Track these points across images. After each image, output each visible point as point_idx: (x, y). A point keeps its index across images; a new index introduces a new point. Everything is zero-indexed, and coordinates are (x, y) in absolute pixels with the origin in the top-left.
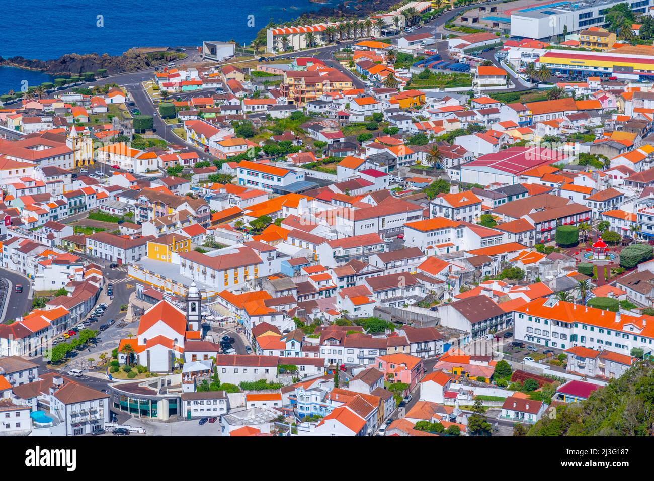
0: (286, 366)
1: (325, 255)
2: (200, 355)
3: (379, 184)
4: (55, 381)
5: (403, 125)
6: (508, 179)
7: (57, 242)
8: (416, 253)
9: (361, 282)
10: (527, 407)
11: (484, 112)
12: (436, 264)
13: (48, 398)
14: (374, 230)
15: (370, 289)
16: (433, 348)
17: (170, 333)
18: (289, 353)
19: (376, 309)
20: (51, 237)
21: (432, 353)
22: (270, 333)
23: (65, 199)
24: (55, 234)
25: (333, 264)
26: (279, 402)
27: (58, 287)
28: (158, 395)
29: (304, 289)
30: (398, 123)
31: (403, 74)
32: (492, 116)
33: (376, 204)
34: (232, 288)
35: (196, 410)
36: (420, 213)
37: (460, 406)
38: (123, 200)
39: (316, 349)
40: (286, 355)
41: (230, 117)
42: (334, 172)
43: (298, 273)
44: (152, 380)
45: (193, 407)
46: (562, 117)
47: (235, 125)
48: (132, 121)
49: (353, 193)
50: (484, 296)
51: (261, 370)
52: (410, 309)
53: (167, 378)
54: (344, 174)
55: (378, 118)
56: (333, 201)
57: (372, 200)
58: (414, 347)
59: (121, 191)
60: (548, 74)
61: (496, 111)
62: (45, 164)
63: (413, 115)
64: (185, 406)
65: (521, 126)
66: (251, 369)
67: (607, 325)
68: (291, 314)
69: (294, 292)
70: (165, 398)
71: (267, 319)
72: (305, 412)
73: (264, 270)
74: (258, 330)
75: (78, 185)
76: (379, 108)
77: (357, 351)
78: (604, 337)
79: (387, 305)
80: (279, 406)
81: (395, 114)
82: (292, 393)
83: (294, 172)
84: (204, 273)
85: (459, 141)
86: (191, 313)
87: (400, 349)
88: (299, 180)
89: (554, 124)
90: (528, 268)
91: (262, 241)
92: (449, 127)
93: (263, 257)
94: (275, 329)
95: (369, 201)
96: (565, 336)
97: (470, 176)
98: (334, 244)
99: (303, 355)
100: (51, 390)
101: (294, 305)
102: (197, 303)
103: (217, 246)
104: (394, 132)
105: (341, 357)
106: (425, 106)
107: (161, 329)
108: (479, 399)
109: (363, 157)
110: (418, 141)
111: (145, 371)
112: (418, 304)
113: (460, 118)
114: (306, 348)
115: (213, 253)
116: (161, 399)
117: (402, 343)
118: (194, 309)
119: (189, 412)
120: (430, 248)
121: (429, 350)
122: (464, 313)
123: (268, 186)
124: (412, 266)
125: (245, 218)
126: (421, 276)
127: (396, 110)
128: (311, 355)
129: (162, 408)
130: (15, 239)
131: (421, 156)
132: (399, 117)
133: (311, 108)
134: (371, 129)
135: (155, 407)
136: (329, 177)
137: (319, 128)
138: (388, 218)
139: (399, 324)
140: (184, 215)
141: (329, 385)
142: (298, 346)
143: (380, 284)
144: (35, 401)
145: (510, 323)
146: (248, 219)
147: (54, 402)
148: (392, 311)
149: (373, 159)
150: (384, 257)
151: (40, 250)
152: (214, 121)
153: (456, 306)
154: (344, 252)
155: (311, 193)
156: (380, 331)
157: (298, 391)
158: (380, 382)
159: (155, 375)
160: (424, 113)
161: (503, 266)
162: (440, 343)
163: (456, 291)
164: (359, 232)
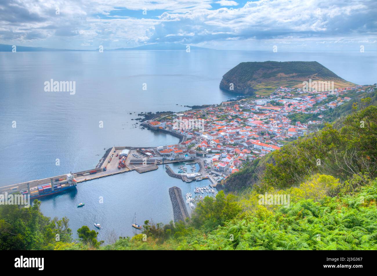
0: (221, 150)
1: (228, 134)
2: (209, 148)
3: (236, 125)
5: (240, 117)
6: (255, 125)
8: (241, 135)
9: (232, 139)
11: (252, 115)
12: (243, 137)
14: (235, 131)
17: (205, 145)
19: (234, 143)
22: (219, 145)
25: (229, 136)
26: (220, 155)
27: (190, 138)
28: (203, 153)
29: (224, 139)
31: (241, 110)
34: (214, 139)
36: (241, 129)
37: (245, 157)
39: (225, 148)
42: (230, 123)
43: (223, 137)
46: (263, 116)
47: (217, 116)
51: (218, 150)
52: (239, 143)
54: (231, 123)
55: (237, 116)
56: (229, 127)
58: (239, 148)
60: (261, 110)
61: (254, 115)
64: (207, 155)
65: (257, 117)
66: (216, 150)
67: (267, 146)
68: (222, 143)
71: (219, 143)
72: (223, 157)
73: (219, 136)
74: (218, 145)
76: (237, 114)
77: (231, 148)
78: (267, 148)
79: (236, 142)
83: (224, 123)
84: (211, 136)
85: (248, 119)
89: (262, 117)
90: (257, 138)
91: (219, 132)
92: (246, 117)
93: (219, 134)
94: (220, 145)
95: (234, 127)
96: (261, 148)
97: (249, 124)
98: (229, 133)
100: (188, 152)
101: (223, 141)
103: (213, 133)
104: (239, 118)
105: (229, 149)
107: (204, 144)
108: (248, 156)
109: (234, 121)
110: (242, 119)
111: (201, 150)
112: (240, 142)
113: (248, 116)
114: (224, 148)
115: (212, 134)
117: (237, 147)
118: (209, 142)
120: (243, 134)
123: (220, 125)
124: (240, 137)
126: (241, 138)
128: (225, 149)
129: (204, 155)
130: (185, 131)
131: (242, 121)
132: (240, 115)
133: (227, 114)
134: (236, 117)
135: (202, 155)
136: (229, 124)
137: (228, 117)
138: (237, 130)
139: (237, 145)
140: (208, 128)
141: (227, 153)
142: (223, 147)
143: (235, 139)
144: (186, 153)
145: (253, 146)
146: (217, 129)
147: (188, 154)
148: (237, 143)
149: (235, 121)
150: (236, 135)
151: (188, 132)
152: (214, 115)
153: (246, 143)
154: (230, 134)
155: (226, 126)
156: (235, 146)
157: (222, 154)
158: (234, 153)
159: (202, 151)
160: (243, 115)
161: (253, 137)
162: (243, 148)
163: (246, 141)
164: (233, 132)
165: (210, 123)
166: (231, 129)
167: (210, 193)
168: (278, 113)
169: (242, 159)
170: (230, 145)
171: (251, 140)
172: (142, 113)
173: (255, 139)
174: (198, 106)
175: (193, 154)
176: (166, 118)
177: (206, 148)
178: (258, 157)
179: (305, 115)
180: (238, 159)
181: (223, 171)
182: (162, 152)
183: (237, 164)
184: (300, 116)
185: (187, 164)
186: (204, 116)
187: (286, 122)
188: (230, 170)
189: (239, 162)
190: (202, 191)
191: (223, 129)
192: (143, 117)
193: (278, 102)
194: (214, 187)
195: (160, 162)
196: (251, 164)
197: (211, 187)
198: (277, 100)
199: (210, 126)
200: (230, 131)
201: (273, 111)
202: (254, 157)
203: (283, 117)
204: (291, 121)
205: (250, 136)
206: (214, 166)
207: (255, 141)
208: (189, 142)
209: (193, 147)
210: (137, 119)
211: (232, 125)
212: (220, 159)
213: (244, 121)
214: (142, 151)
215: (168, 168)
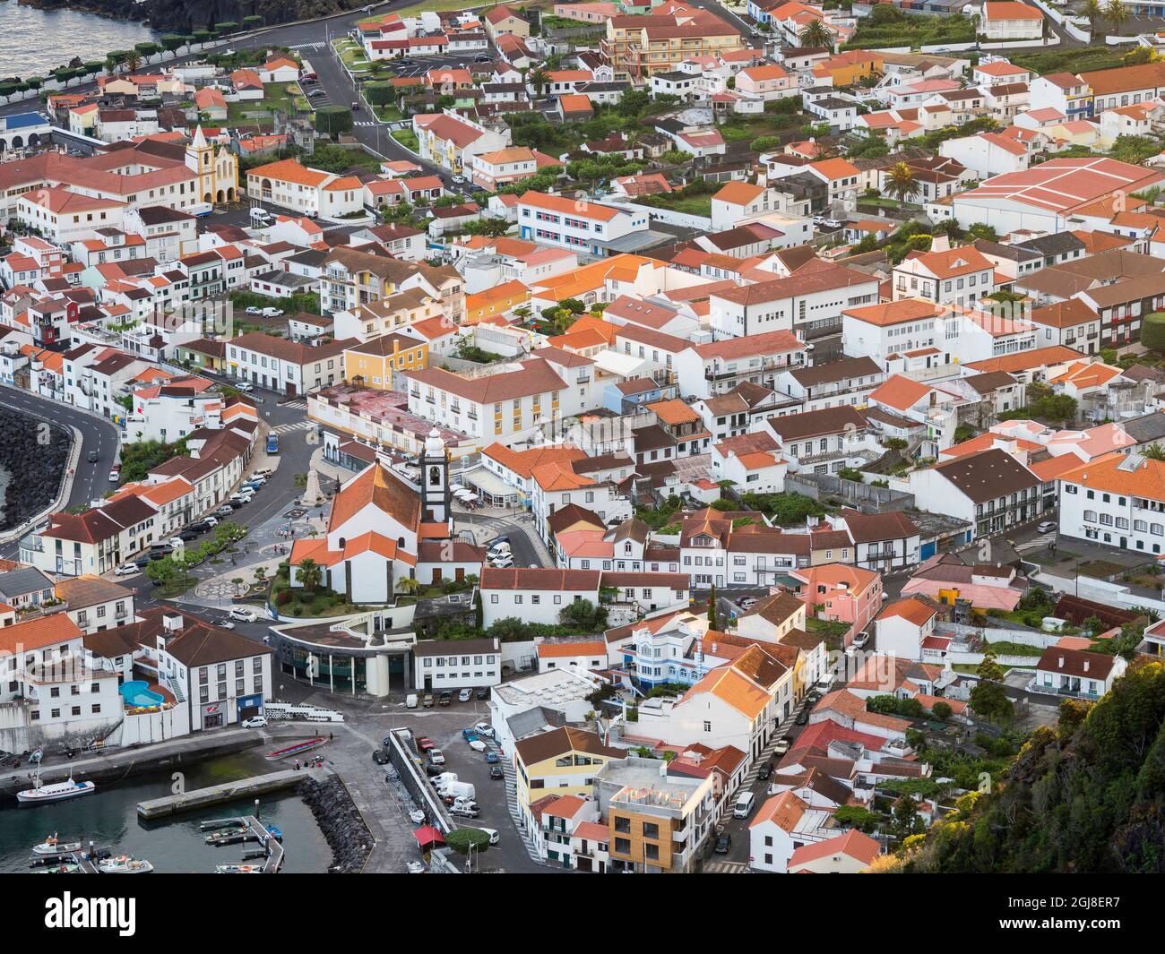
1: (690, 371)
2: (448, 569)
3: (793, 236)
4: (167, 621)
5: (843, 119)
6: (1047, 223)
7: (169, 351)
8: (866, 366)
9: (759, 425)
10: (1086, 666)
11: (997, 91)
12: (906, 390)
13: (154, 654)
14: (785, 324)
15: (778, 439)
16: (900, 552)
17: (391, 527)
18: (621, 565)
20: (157, 342)
21: (897, 562)
22: (582, 525)
23: (184, 269)
24: (166, 338)
25: (703, 389)
26: (602, 659)
27: (172, 438)
28: (368, 647)
29: (650, 437)
30: (829, 113)
31: (840, 20)
32: (1014, 99)
33: (787, 273)
34: (509, 438)
35: (441, 676)
36: (872, 288)
37: (954, 666)
38: (297, 268)
39: (671, 554)
40: (614, 568)
41: (504, 106)
42: (707, 213)
43: (635, 407)
44: (357, 618)
45: (434, 670)
46: (1153, 99)
47: (509, 121)
48: (313, 117)
50: (999, 451)
51: (567, 597)
52: (856, 477)
53: (385, 614)
54: (726, 214)
56: (703, 267)
57: (781, 265)
58: (864, 550)
59: (291, 253)
61: (1022, 88)
62: (144, 200)
63: (860, 98)
64: (420, 668)
65: (1071, 118)
66: (547, 596)
68: (624, 488)
69: (630, 445)
70: (382, 652)
71: (578, 498)
72: (651, 678)
73: (571, 403)
74: (562, 519)
75: (211, 242)
76: (793, 86)
77: (752, 558)
79: (808, 469)
80: (603, 666)
81: (824, 96)
82: (627, 641)
83: (629, 213)
84: (455, 410)
85: (949, 149)
86: (429, 487)
87: (837, 555)
88: (637, 228)
89: (1136, 113)
90: (1085, 397)
91: (565, 348)
92: (927, 122)
93: (568, 375)
94: (594, 518)
95: (774, 267)
96: (1158, 528)
97: (968, 212)
98: (704, 351)
99: (647, 567)
100: (160, 640)
101: (631, 470)
102: (441, 468)
103: (480, 358)
105: (721, 571)
106: (884, 81)
107: (373, 519)
108: (991, 650)
109: (762, 181)
110: (869, 151)
111: (344, 602)
112: (870, 468)
113: (951, 104)
114: (652, 555)
116: (374, 654)
117: (839, 541)
118: (435, 481)
119: (428, 681)
120: (894, 357)
121: (893, 556)
122: (960, 484)
123: (577, 241)
124: (857, 396)
125: (535, 302)
126: (876, 412)
127: (826, 89)
128: (664, 567)
129: (377, 673)
130: (87, 348)
131: (875, 178)
132: (832, 104)
133: (660, 87)
134: (778, 126)
135: (361, 669)
136: (695, 221)
137: (675, 126)
138: (812, 300)
139: (833, 506)
140: (416, 297)
141: (700, 626)
142: (638, 549)
143: (795, 428)
144: (128, 661)
145: (1051, 502)
146: (539, 306)
147: (166, 663)
148: (819, 479)
149: (781, 186)
150: (804, 376)
151: (136, 368)
152: (472, 116)
153: (946, 470)
154: (724, 367)
155: (662, 254)
156: (799, 520)
157: (639, 637)
158: (798, 620)
159: (361, 608)
160: (880, 94)
161: (1035, 390)
162: (914, 542)
163: (946, 441)
164: (755, 329)
165: (437, 226)
166: (728, 292)
169: (911, 693)
170: (734, 517)
171: (1023, 429)
173: (1056, 412)
175: (229, 669)
177: (401, 567)
180: (864, 694)
183: (844, 773)
185: (146, 806)
186: (336, 124)
188: (758, 850)
189: (875, 743)
191: (623, 306)
196: (1051, 754)
199: (436, 270)
200: (724, 316)
202: (1073, 663)
205: (988, 380)
206: (537, 809)
207: (1064, 443)
208: (163, 494)
209: (221, 567)
212: (610, 712)
213: (902, 184)
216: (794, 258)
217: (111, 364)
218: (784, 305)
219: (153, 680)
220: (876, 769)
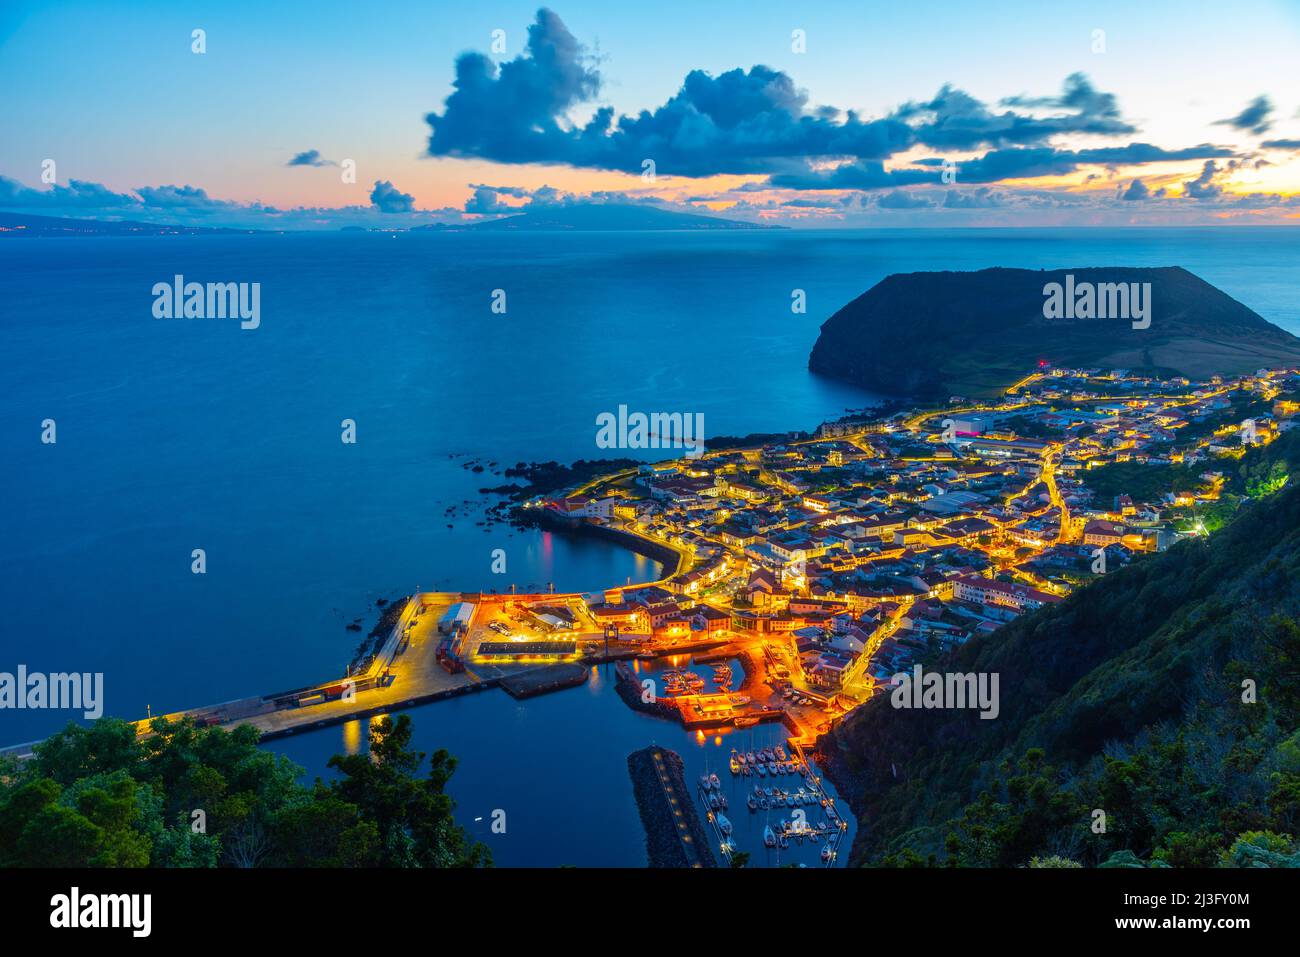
0: (828, 605)
1: (847, 546)
2: (780, 597)
3: (880, 510)
4: (703, 608)
7: (707, 534)
8: (900, 546)
9: (868, 562)
10: (960, 634)
11: (939, 472)
12: (909, 553)
13: (699, 616)
14: (877, 534)
16: (907, 599)
19: (877, 576)
20: (704, 532)
21: (907, 602)
22: (818, 587)
23: (712, 512)
24: (707, 530)
25: (854, 551)
26: (822, 624)
27: (707, 558)
30: (892, 476)
31: (895, 452)
33: (878, 520)
36: (902, 525)
38: (742, 513)
40: (827, 599)
42: (857, 502)
43: (835, 555)
44: (755, 610)
45: (776, 625)
46: (982, 476)
47: (804, 476)
49: (865, 513)
50: (937, 572)
51: (813, 606)
52: (896, 577)
53: (763, 609)
54: (863, 503)
56: (855, 517)
57: (876, 517)
58: (897, 598)
62: (702, 493)
63: (900, 472)
64: (772, 625)
66: (807, 606)
67: (1008, 591)
68: (830, 577)
69: (832, 565)
71: (818, 579)
74: (812, 585)
76: (881, 468)
77: (865, 599)
79: (883, 574)
82: (829, 620)
83: (834, 501)
84: (784, 554)
85: (925, 488)
86: (776, 574)
87: (889, 599)
88: (837, 506)
89: (977, 480)
90: (962, 558)
91: (815, 538)
92: (919, 480)
93: (816, 545)
94: (821, 585)
95: (874, 517)
96: (982, 596)
97: (929, 506)
98: (853, 540)
99: (836, 600)
100: (701, 613)
102: (780, 569)
103: (792, 539)
105: (857, 602)
107: (760, 582)
108: (933, 628)
109: (872, 494)
110: (900, 486)
111: (751, 605)
112: (899, 575)
115: (789, 543)
116: (759, 620)
117: (890, 595)
119: (774, 628)
120: (908, 544)
122: (925, 581)
126: (902, 559)
127: (891, 470)
129: (760, 625)
130: (685, 532)
131: (903, 494)
135: (755, 623)
136: (853, 504)
137: (849, 478)
138: (885, 527)
139: (889, 585)
140: (774, 523)
142: (834, 594)
143: (879, 563)
144: (692, 617)
145: (951, 587)
147: (702, 619)
148: (885, 577)
150: (882, 549)
151: (698, 537)
153: (921, 577)
154: (859, 545)
155: (843, 514)
156: (878, 588)
158: (878, 617)
159: (756, 607)
160: (906, 471)
161: (949, 556)
163: (921, 568)
164: (868, 535)
166: (862, 524)
167: (791, 774)
168: (1040, 462)
169: (909, 638)
170: (861, 587)
171: (944, 566)
172: (521, 465)
173: (954, 562)
174: (731, 437)
175: (720, 620)
176: (613, 483)
177: (767, 596)
178: (973, 632)
179: (1148, 470)
180: (896, 639)
181: (841, 687)
182: (601, 614)
183: (890, 659)
184: (1127, 474)
186: (755, 474)
187: (1072, 497)
189: (899, 653)
190: (762, 765)
192: (523, 483)
193: (1036, 421)
194: (807, 752)
195: (592, 650)
197: (795, 752)
198: (1035, 413)
199: (780, 515)
200: (859, 531)
201: (1019, 458)
202: (956, 633)
203: (1062, 479)
204: (1095, 494)
205: (935, 550)
207: (957, 570)
208: (704, 573)
210: (502, 490)
211: (867, 508)
213: (911, 495)
214: (526, 610)
215: (627, 676)
216: (881, 515)
217: (691, 536)
218: (877, 528)
219: (699, 623)
220: (899, 660)
